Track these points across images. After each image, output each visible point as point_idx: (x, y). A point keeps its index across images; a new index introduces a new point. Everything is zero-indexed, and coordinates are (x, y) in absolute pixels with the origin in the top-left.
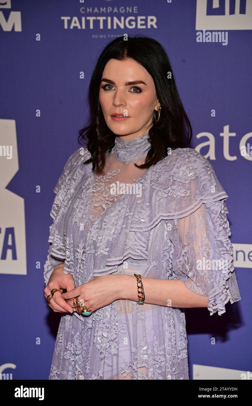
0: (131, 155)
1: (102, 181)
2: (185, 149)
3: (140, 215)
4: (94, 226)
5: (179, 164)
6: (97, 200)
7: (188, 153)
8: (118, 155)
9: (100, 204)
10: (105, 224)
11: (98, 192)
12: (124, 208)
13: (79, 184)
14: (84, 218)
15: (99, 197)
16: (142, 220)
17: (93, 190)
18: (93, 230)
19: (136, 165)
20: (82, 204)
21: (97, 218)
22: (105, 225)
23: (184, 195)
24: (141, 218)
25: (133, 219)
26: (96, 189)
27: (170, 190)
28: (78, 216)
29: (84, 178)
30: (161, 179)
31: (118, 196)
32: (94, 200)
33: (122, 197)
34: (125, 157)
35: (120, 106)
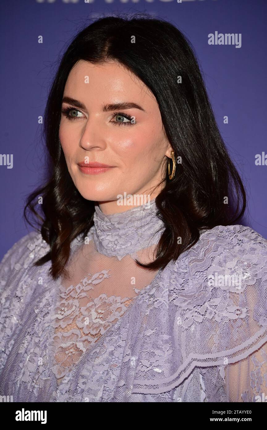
0: (126, 242)
1: (73, 296)
2: (231, 227)
3: (153, 360)
4: (61, 387)
5: (221, 257)
6: (65, 334)
7: (239, 235)
8: (100, 243)
9: (71, 342)
10: (84, 380)
11: (66, 318)
12: (120, 346)
13: (27, 306)
14: (41, 372)
15: (69, 329)
16: (157, 370)
17: (57, 316)
18: (58, 395)
19: (139, 264)
20: (37, 345)
21: (68, 371)
22: (84, 383)
23: (237, 317)
24: (153, 365)
25: (139, 368)
26: (63, 313)
27: (209, 308)
28: (29, 369)
29: (38, 293)
30: (190, 287)
31: (108, 324)
32: (59, 334)
33: (116, 326)
34: (115, 246)
35: (92, 148)
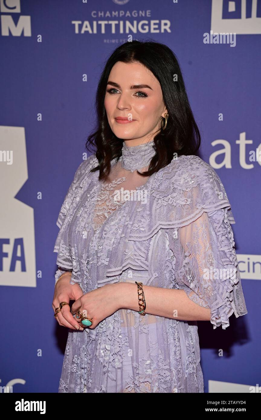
0: (136, 163)
1: (107, 189)
2: (189, 156)
3: (140, 224)
4: (95, 235)
5: (180, 172)
6: (100, 208)
7: (191, 160)
8: (124, 163)
9: (102, 213)
10: (105, 233)
11: (102, 200)
12: (124, 216)
13: (85, 192)
14: (86, 227)
15: (102, 206)
16: (142, 229)
17: (98, 199)
18: (94, 239)
19: (138, 173)
20: (86, 212)
21: (99, 227)
22: (105, 234)
23: (185, 203)
24: (140, 226)
25: (132, 228)
26: (101, 197)
27: (170, 198)
28: (81, 225)
29: (91, 186)
30: (162, 188)
31: (121, 204)
32: (97, 208)
33: (124, 206)
34: (130, 165)
35: (124, 109)
